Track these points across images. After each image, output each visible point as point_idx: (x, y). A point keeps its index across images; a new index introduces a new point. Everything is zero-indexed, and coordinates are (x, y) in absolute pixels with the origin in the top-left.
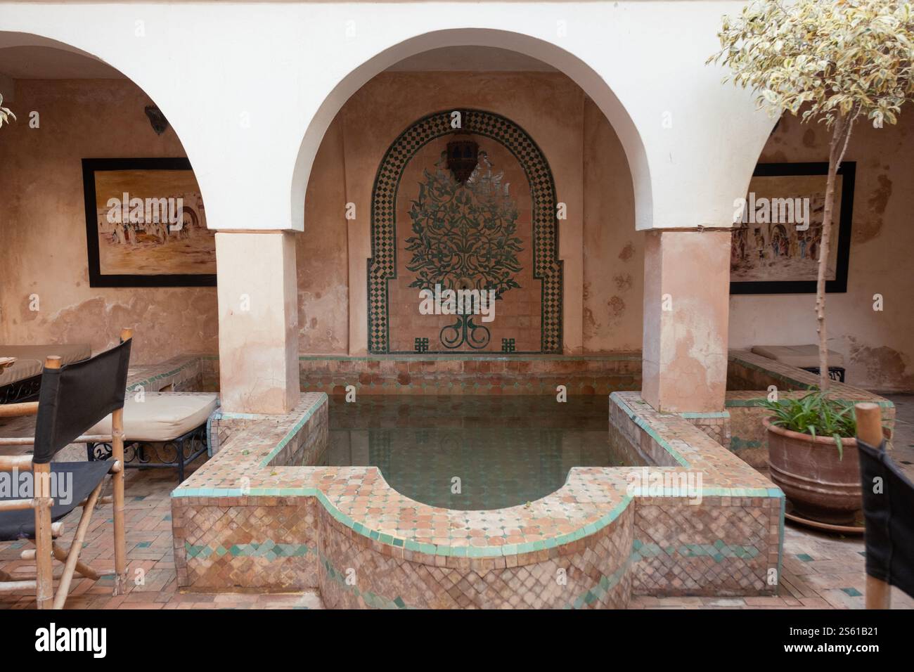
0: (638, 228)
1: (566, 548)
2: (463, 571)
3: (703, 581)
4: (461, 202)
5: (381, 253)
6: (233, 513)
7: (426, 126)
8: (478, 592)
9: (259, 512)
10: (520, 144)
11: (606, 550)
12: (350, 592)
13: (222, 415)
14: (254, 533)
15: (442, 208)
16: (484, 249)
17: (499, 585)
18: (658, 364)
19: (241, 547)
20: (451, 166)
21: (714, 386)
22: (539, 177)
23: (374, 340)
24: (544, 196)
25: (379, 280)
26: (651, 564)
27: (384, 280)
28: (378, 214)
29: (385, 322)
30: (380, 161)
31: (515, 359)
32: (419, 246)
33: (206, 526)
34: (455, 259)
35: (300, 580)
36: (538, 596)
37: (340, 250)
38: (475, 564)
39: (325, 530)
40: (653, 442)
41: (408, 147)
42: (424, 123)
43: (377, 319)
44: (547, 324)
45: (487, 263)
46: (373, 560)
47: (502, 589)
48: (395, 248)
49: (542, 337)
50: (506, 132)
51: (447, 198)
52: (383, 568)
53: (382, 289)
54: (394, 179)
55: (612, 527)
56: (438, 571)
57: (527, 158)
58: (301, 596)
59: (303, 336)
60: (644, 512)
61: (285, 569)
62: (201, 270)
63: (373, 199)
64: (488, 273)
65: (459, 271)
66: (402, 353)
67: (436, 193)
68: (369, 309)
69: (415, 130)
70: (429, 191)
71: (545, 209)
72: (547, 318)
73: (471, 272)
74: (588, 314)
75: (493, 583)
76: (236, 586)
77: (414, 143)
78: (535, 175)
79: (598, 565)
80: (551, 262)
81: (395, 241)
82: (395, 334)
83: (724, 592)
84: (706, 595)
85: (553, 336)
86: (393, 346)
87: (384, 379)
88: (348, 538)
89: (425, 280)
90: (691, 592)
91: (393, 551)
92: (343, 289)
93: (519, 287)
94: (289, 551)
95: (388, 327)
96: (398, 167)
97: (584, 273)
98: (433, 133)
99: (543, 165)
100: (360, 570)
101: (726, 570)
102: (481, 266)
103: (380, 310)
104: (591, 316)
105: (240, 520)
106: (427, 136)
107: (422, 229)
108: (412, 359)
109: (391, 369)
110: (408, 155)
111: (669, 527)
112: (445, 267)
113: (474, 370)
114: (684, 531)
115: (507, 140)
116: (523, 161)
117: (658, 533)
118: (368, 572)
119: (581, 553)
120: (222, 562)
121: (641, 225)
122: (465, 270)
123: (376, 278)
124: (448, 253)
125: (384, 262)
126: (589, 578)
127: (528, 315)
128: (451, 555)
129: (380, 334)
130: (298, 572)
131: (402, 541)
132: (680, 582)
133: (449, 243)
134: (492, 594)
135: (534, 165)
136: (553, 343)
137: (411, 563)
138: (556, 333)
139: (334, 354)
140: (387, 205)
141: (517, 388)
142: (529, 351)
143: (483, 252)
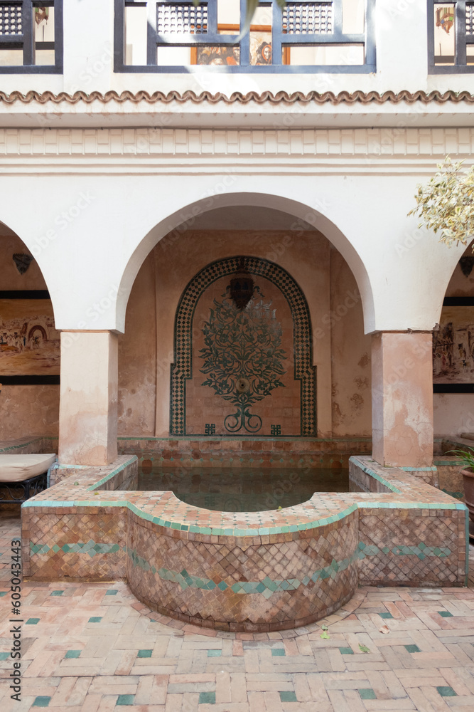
0: (366, 333)
1: (305, 533)
2: (230, 547)
3: (411, 574)
4: (241, 323)
5: (181, 360)
6: (65, 520)
7: (215, 269)
8: (241, 563)
9: (85, 519)
10: (284, 281)
11: (336, 540)
12: (150, 572)
13: (59, 465)
14: (81, 535)
15: (227, 327)
16: (257, 357)
17: (256, 558)
18: (382, 430)
19: (71, 545)
20: (233, 297)
21: (424, 447)
22: (298, 305)
23: (174, 425)
24: (302, 319)
25: (179, 380)
26: (372, 560)
27: (183, 380)
28: (179, 331)
29: (183, 411)
30: (181, 292)
31: (281, 440)
32: (210, 354)
33: (46, 529)
34: (236, 365)
35: (113, 572)
36: (285, 568)
37: (150, 357)
38: (239, 541)
39: (133, 529)
40: (378, 484)
41: (202, 283)
42: (214, 266)
43: (177, 409)
44: (305, 414)
45: (259, 368)
46: (166, 543)
47: (258, 561)
48: (191, 356)
49: (301, 424)
50: (273, 273)
51: (230, 320)
52: (173, 549)
53: (181, 387)
54: (192, 306)
55: (340, 524)
56: (212, 547)
57: (289, 291)
58: (113, 584)
59: (121, 422)
60: (366, 521)
61: (102, 563)
62: (48, 372)
63: (176, 320)
64: (261, 376)
65: (238, 374)
66: (195, 435)
67: (223, 316)
68: (171, 402)
69: (208, 271)
70: (217, 315)
71: (302, 328)
72: (305, 410)
73: (248, 374)
74: (336, 407)
75: (252, 556)
76: (65, 576)
77: (206, 280)
78: (295, 303)
79: (330, 550)
80: (307, 367)
81: (191, 351)
82: (190, 421)
83: (428, 583)
84: (414, 586)
85: (309, 423)
86: (189, 430)
87: (181, 455)
88: (149, 530)
89: (213, 380)
90: (402, 583)
91: (181, 535)
92: (151, 385)
93: (284, 386)
94: (106, 549)
95: (185, 415)
96: (195, 297)
97: (332, 376)
98: (220, 273)
99: (301, 296)
100: (157, 553)
101: (427, 566)
102: (255, 370)
103: (179, 403)
104: (338, 408)
105: (71, 524)
106: (216, 275)
107: (211, 343)
108: (202, 439)
109: (187, 447)
110: (202, 289)
111: (385, 532)
112: (228, 370)
113: (250, 448)
114: (396, 535)
115: (275, 279)
116: (286, 293)
117: (377, 537)
118: (162, 553)
119: (317, 539)
120: (56, 558)
121: (367, 330)
122: (243, 373)
123: (177, 378)
124: (230, 360)
125: (183, 367)
126: (323, 559)
127: (291, 408)
128: (222, 535)
129: (179, 421)
130: (112, 565)
131: (187, 527)
132: (394, 576)
133: (231, 353)
134: (251, 565)
135: (294, 296)
136: (310, 428)
137: (193, 542)
138: (312, 421)
139: (144, 436)
140: (186, 325)
141: (283, 462)
142: (291, 434)
143: (257, 359)
